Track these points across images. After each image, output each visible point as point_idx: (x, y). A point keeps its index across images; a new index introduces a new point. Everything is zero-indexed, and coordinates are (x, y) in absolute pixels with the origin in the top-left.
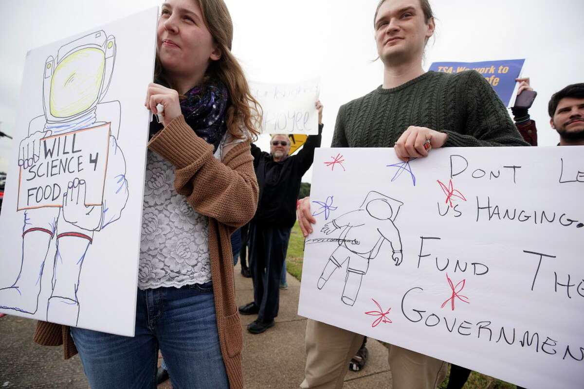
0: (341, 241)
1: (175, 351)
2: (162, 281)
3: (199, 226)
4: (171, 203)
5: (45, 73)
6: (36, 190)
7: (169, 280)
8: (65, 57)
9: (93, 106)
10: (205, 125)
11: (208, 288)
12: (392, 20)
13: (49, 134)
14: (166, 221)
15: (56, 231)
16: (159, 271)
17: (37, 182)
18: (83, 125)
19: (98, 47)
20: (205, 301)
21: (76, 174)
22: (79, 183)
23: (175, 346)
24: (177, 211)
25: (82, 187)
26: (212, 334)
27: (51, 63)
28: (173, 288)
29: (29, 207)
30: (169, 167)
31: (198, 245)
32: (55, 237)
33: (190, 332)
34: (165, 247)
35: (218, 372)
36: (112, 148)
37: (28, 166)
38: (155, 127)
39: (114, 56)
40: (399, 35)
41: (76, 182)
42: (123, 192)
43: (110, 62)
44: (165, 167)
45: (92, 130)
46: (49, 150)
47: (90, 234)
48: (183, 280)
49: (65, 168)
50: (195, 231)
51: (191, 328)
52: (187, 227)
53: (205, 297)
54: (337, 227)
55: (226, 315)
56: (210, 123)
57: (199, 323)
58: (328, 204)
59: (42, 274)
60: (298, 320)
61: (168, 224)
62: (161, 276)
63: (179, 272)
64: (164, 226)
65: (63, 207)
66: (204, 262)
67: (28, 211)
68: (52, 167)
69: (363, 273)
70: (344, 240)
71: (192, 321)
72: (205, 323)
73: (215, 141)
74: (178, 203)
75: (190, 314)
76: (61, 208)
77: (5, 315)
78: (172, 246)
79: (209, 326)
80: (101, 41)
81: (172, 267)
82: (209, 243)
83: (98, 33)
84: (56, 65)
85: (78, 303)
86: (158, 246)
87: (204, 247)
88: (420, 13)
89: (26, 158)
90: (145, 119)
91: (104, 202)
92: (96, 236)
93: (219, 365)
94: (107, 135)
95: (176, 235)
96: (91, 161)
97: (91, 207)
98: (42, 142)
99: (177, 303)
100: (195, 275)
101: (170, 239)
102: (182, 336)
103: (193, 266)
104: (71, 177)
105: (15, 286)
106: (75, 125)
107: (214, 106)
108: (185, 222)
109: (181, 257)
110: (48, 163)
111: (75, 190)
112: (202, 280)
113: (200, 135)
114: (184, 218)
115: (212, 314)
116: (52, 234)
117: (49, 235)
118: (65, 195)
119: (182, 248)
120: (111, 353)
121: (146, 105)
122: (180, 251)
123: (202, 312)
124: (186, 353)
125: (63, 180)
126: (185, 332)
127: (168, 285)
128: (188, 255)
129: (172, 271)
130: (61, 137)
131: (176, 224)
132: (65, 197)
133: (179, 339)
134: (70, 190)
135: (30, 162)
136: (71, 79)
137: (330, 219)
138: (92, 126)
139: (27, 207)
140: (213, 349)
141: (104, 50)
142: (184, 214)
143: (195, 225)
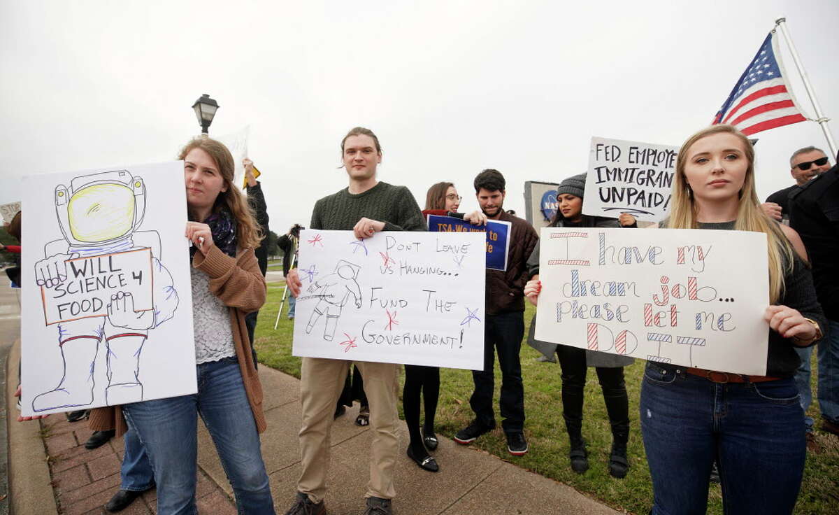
0: (322, 297)
1: (217, 407)
2: (205, 357)
3: (224, 316)
4: (204, 302)
5: (56, 200)
6: (70, 305)
7: (210, 357)
8: (81, 189)
9: (129, 233)
10: (225, 245)
11: (235, 360)
12: (359, 152)
13: (76, 256)
14: (202, 315)
15: (104, 336)
16: (202, 351)
17: (68, 298)
18: (119, 249)
19: (125, 185)
20: (234, 369)
21: (119, 288)
22: (124, 295)
23: (215, 404)
24: (209, 308)
25: (128, 299)
26: (242, 391)
27: (64, 191)
28: (213, 362)
29: (62, 320)
30: (202, 277)
31: (225, 330)
32: (104, 340)
33: (228, 391)
34: (205, 334)
35: (250, 416)
36: (156, 268)
37: (53, 285)
38: (194, 250)
39: (145, 193)
40: (363, 163)
41: (121, 295)
42: (173, 300)
43: (140, 199)
44: (199, 278)
45: (129, 253)
46: (80, 270)
47: (144, 333)
48: (219, 355)
49: (105, 283)
50: (222, 320)
51: (228, 388)
52: (217, 317)
53: (233, 366)
54: (319, 287)
55: (249, 376)
56: (229, 242)
57: (233, 384)
58: (312, 271)
59: (93, 371)
60: (277, 407)
61: (205, 318)
62: (204, 354)
63: (216, 350)
64: (202, 319)
65: (108, 316)
66: (230, 341)
67: (61, 324)
68: (87, 285)
69: (338, 317)
70: (324, 296)
71: (227, 384)
72: (236, 384)
73: (233, 254)
74: (209, 302)
75: (225, 379)
76: (107, 317)
77: (49, 415)
78: (209, 332)
79: (239, 386)
80: (127, 179)
81: (212, 347)
82: (232, 327)
83: (122, 173)
84: (71, 195)
85: (141, 384)
86: (200, 334)
87: (229, 331)
88: (375, 149)
89: (47, 277)
90: (186, 246)
91: (155, 307)
92: (151, 333)
93: (249, 411)
94: (149, 257)
95: (211, 324)
96: (135, 278)
97: (141, 313)
98: (68, 264)
99: (215, 373)
100: (227, 350)
101: (208, 327)
102: (220, 396)
103: (224, 345)
104: (115, 291)
105: (60, 388)
106: (108, 248)
107: (232, 231)
108: (216, 314)
109: (216, 339)
110: (81, 281)
111: (121, 302)
112: (231, 354)
113: (224, 252)
114: (213, 312)
115: (239, 378)
116: (99, 339)
117: (96, 340)
118: (109, 306)
119: (216, 333)
120: (173, 415)
121: (187, 237)
122: (216, 335)
123: (234, 377)
124: (225, 407)
125: (105, 294)
126: (222, 393)
127: (210, 360)
128: (220, 337)
129: (211, 350)
130: (93, 259)
131: (210, 317)
132: (109, 308)
133: (219, 398)
134: (114, 303)
135: (55, 282)
136: (95, 208)
137: (314, 281)
138: (129, 250)
139: (60, 320)
140: (244, 401)
141: (132, 188)
142: (213, 309)
143: (221, 315)
